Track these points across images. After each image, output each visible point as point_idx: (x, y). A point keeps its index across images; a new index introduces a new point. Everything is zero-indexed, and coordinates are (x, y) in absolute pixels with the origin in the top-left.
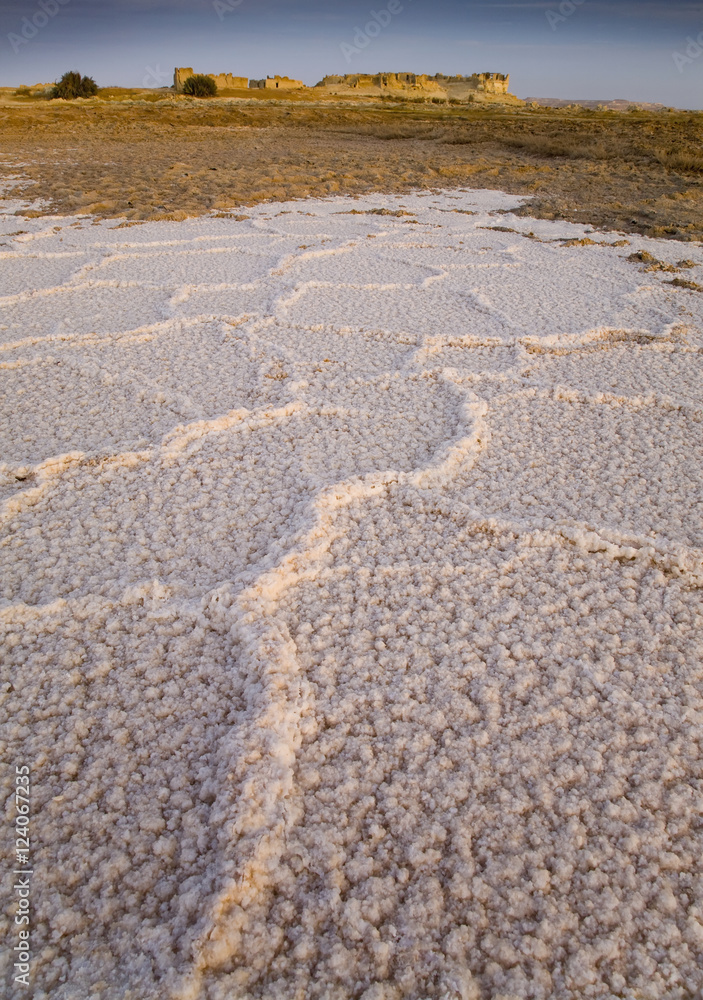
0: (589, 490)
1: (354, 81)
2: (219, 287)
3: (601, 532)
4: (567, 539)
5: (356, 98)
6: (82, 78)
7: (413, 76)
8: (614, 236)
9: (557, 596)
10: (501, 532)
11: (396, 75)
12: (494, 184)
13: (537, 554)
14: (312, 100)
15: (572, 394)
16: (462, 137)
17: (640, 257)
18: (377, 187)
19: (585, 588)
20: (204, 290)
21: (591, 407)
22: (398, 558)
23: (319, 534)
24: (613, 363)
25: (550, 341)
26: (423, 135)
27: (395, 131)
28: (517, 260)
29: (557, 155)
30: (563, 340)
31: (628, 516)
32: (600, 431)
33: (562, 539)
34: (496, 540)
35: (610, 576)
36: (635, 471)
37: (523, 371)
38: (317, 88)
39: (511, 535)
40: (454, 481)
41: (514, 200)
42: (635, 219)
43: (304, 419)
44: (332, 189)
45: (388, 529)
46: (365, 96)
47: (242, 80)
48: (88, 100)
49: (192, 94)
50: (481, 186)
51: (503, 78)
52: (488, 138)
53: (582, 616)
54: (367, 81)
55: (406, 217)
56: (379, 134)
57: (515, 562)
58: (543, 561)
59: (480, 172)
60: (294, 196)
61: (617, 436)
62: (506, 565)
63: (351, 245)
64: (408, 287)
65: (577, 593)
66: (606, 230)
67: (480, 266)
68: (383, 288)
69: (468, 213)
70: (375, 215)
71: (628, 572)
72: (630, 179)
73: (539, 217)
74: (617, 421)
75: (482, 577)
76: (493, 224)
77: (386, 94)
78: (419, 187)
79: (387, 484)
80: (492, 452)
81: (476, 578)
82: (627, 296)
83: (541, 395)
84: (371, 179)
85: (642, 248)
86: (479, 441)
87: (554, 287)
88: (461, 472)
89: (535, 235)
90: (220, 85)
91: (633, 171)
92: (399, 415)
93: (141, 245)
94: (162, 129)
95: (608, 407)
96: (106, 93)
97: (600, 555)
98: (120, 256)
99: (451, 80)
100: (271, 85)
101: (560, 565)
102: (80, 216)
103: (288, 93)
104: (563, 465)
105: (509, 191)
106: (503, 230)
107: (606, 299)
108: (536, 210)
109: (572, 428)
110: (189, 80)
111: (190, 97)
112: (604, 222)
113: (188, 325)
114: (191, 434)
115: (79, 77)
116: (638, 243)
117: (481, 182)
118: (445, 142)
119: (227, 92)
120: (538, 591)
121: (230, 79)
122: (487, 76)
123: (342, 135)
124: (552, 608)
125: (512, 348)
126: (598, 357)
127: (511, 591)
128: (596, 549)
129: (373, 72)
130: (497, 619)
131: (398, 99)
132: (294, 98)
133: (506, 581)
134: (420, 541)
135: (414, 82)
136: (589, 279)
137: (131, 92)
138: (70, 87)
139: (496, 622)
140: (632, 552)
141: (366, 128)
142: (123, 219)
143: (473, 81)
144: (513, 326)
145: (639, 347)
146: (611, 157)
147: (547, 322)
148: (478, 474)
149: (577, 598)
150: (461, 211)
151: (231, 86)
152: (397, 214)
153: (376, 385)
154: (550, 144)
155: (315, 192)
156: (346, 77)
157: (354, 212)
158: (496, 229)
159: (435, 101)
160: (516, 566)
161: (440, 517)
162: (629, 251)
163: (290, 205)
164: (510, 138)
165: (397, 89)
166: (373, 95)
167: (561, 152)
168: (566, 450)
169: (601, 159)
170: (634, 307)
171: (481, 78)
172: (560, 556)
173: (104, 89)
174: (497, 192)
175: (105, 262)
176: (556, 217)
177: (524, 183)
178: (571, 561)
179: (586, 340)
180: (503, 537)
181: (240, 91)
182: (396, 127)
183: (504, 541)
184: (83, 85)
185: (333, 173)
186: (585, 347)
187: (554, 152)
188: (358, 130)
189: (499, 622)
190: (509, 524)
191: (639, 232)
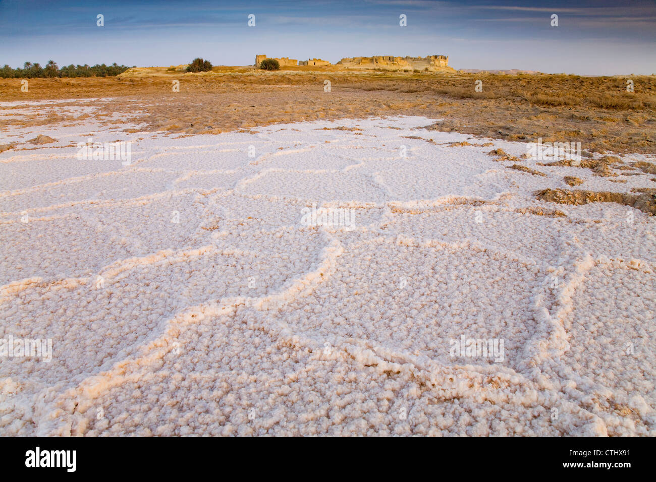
0: (390, 313)
1: (359, 61)
2: (211, 172)
3: (375, 349)
4: (349, 354)
5: (359, 70)
6: (204, 61)
7: (393, 58)
8: (486, 140)
9: (321, 404)
10: (300, 348)
11: (383, 57)
12: (421, 113)
13: (322, 366)
14: (334, 71)
15: (410, 241)
16: (412, 88)
17: (496, 152)
18: (348, 115)
19: (348, 398)
20: (202, 173)
21: (421, 249)
22: (212, 365)
23: (159, 344)
24: (450, 219)
25: (410, 205)
26: (390, 88)
27: (373, 86)
28: (415, 155)
29: (467, 97)
30: (420, 204)
31: (412, 334)
32: (419, 268)
33: (346, 354)
34: (294, 354)
35: (373, 387)
36: (433, 298)
37: (382, 224)
38: (338, 65)
39: (306, 350)
40: (289, 305)
41: (430, 122)
42: (500, 131)
43: (209, 258)
44: (320, 116)
45: (217, 342)
46: (365, 69)
47: (295, 61)
48: (206, 73)
49: (265, 69)
50: (414, 115)
51: (445, 58)
52: (428, 89)
53: (333, 424)
54: (366, 61)
55: (357, 132)
56: (365, 88)
57: (300, 373)
58: (324, 372)
59: (415, 106)
60: (295, 120)
61: (432, 271)
62: (292, 376)
63: (311, 147)
64: (334, 171)
65: (339, 402)
66: (481, 137)
67: (388, 159)
68: (317, 172)
69: (397, 129)
70: (338, 130)
71: (390, 385)
72: (507, 109)
73: (441, 131)
74: (436, 260)
75: (267, 385)
76: (411, 135)
77: (377, 68)
78: (375, 115)
79: (236, 306)
80: (330, 283)
81: (262, 385)
82: (478, 175)
83: (387, 241)
84: (346, 111)
85: (501, 147)
86: (322, 275)
87: (431, 171)
88: (298, 298)
89: (434, 141)
90: (281, 64)
91: (510, 105)
92: (277, 255)
93: (182, 148)
94: (237, 86)
95: (433, 250)
96: (217, 69)
97: (371, 369)
98: (165, 154)
99: (415, 59)
100: (311, 63)
101: (336, 377)
102: (160, 132)
103: (321, 68)
104: (379, 293)
105: (429, 117)
106: (415, 138)
107: (463, 177)
108: (440, 127)
109: (400, 265)
110: (264, 62)
111: (264, 71)
112: (481, 133)
113: (176, 195)
114: (124, 267)
115: (202, 60)
116: (499, 144)
117: (415, 111)
118: (402, 92)
119: (285, 68)
120: (307, 399)
121: (287, 61)
122: (436, 57)
123: (343, 89)
124: (311, 416)
125: (381, 210)
126: (441, 215)
127: (285, 398)
128: (370, 363)
129: (370, 56)
130: (259, 424)
131: (384, 70)
132: (324, 70)
133: (285, 389)
134: (236, 352)
135: (393, 61)
136: (458, 166)
137: (231, 69)
138: (197, 66)
139: (257, 427)
140: (397, 367)
141: (357, 85)
142: (183, 134)
143: (428, 60)
144: (391, 195)
145: (473, 208)
146: (498, 98)
147: (416, 193)
148: (312, 300)
149: (336, 408)
150: (393, 128)
151: (288, 64)
152: (351, 130)
153: (274, 234)
154: (463, 91)
155: (308, 118)
156: (354, 59)
157: (325, 129)
158: (411, 137)
159: (405, 71)
160: (300, 376)
161: (262, 333)
162: (491, 148)
163: (290, 126)
164: (440, 89)
165: (383, 65)
166: (369, 68)
167: (469, 96)
168: (387, 282)
169: (492, 99)
170: (480, 182)
171: (433, 58)
172: (339, 369)
173: (216, 67)
174: (422, 117)
175: (153, 157)
176: (452, 130)
177: (440, 112)
178: (347, 373)
179: (437, 204)
180: (300, 351)
181: (292, 67)
182: (375, 84)
183: (300, 355)
184: (204, 65)
185: (323, 108)
186: (435, 209)
187: (464, 96)
188: (352, 86)
189: (260, 427)
190: (308, 340)
191: (502, 138)
